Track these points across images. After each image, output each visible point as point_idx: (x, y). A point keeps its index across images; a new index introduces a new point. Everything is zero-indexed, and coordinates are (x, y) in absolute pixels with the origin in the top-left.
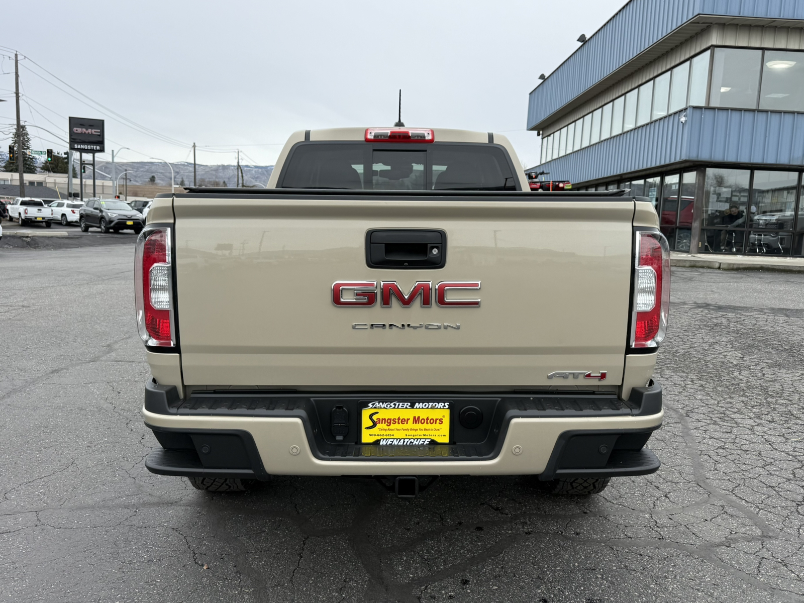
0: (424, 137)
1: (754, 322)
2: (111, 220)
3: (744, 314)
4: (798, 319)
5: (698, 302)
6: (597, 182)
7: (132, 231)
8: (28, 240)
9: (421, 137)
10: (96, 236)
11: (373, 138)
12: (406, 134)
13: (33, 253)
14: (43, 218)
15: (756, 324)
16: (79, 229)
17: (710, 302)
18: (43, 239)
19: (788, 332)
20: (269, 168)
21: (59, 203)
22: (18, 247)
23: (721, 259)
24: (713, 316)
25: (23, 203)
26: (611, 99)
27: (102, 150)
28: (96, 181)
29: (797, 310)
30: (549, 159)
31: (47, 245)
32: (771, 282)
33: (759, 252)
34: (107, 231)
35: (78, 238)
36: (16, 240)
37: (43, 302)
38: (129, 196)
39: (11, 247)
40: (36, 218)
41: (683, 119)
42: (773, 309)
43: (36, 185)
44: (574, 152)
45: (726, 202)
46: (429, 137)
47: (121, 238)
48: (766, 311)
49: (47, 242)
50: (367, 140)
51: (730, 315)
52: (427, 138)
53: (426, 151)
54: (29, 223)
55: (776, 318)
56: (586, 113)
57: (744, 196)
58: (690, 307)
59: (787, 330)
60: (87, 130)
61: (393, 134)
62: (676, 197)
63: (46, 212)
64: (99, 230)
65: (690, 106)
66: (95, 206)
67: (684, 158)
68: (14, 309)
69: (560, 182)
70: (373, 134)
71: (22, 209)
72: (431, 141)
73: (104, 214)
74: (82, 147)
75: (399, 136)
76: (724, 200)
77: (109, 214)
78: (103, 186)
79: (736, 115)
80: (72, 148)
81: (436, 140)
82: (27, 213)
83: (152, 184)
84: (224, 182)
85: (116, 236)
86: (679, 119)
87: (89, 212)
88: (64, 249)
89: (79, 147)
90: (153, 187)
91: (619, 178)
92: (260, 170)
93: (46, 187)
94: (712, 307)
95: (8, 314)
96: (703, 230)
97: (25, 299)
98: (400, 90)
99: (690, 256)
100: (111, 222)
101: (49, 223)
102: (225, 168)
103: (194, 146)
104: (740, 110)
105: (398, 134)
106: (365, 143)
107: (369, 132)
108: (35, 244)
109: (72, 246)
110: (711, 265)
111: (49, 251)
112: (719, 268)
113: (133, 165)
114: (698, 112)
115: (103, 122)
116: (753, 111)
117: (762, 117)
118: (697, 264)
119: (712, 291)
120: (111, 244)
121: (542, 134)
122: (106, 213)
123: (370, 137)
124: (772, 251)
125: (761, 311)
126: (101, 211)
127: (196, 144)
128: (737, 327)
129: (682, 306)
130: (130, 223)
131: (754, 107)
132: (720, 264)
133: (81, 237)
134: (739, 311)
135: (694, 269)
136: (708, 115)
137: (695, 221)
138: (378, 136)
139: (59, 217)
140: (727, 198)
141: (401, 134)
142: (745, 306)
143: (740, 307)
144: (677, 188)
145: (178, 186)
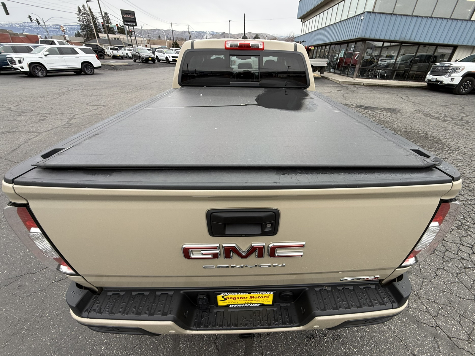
0: (259, 47)
1: (379, 116)
2: (143, 57)
3: (375, 111)
4: (395, 114)
5: (357, 104)
6: (322, 45)
7: (151, 62)
8: (113, 66)
9: (257, 47)
10: (138, 64)
11: (229, 47)
12: (248, 45)
13: (115, 72)
14: (120, 55)
15: (380, 117)
16: (132, 61)
17: (362, 104)
18: (119, 66)
19: (392, 122)
20: (201, 32)
21: (124, 49)
22: (109, 70)
23: (364, 81)
24: (364, 112)
25: (111, 49)
26: (332, 6)
27: (136, 25)
28: (136, 38)
29: (394, 109)
30: (304, 33)
31: (121, 69)
32: (382, 93)
33: (378, 78)
34: (143, 62)
35: (132, 65)
36: (108, 67)
37: (112, 103)
38: (151, 44)
39: (107, 70)
40: (117, 55)
41: (362, 18)
42: (385, 108)
43: (117, 39)
44: (314, 31)
45: (369, 55)
46: (261, 47)
47: (148, 65)
48: (383, 109)
49: (120, 67)
50: (226, 48)
51: (370, 112)
52: (260, 48)
53: (259, 56)
54: (115, 57)
55: (387, 113)
56: (321, 12)
57: (376, 53)
58: (355, 107)
59: (392, 121)
60: (129, 16)
61: (241, 45)
62: (352, 52)
63: (120, 53)
64: (140, 61)
65: (366, 11)
66: (137, 51)
67: (359, 37)
68: (100, 108)
69: (309, 46)
70: (229, 45)
71: (111, 51)
72: (263, 49)
73: (140, 55)
74: (128, 24)
75: (245, 46)
76: (369, 54)
77: (142, 55)
78: (141, 40)
79: (384, 16)
80: (125, 24)
81: (265, 49)
82: (113, 53)
83: (160, 39)
84: (185, 39)
85: (146, 64)
86: (360, 18)
87: (135, 54)
88: (127, 71)
89: (127, 24)
90: (160, 40)
91: (331, 43)
92: (198, 33)
93: (120, 40)
94: (363, 107)
95: (97, 111)
96: (359, 68)
97: (105, 102)
98: (245, 14)
99: (353, 79)
100: (143, 58)
101: (122, 58)
102: (185, 32)
103: (171, 24)
104: (386, 14)
105: (243, 45)
106: (225, 50)
107: (227, 43)
108: (116, 68)
109: (130, 69)
110: (360, 84)
111: (121, 72)
112: (363, 85)
113: (152, 30)
114: (369, 14)
115: (134, 12)
116: (391, 14)
117: (394, 17)
118: (356, 84)
119: (362, 98)
120: (145, 68)
121: (303, 21)
122: (141, 54)
123: (228, 46)
124: (383, 77)
125: (381, 109)
126: (139, 54)
127: (172, 23)
128: (373, 119)
129: (352, 107)
130: (150, 59)
131: (391, 13)
132: (364, 83)
133: (133, 65)
134: (373, 110)
135: (354, 86)
136: (373, 15)
137: (357, 65)
138: (232, 46)
139: (126, 55)
140: (370, 54)
141: (246, 45)
142: (374, 106)
143: (373, 107)
144: (353, 49)
145: (169, 40)
